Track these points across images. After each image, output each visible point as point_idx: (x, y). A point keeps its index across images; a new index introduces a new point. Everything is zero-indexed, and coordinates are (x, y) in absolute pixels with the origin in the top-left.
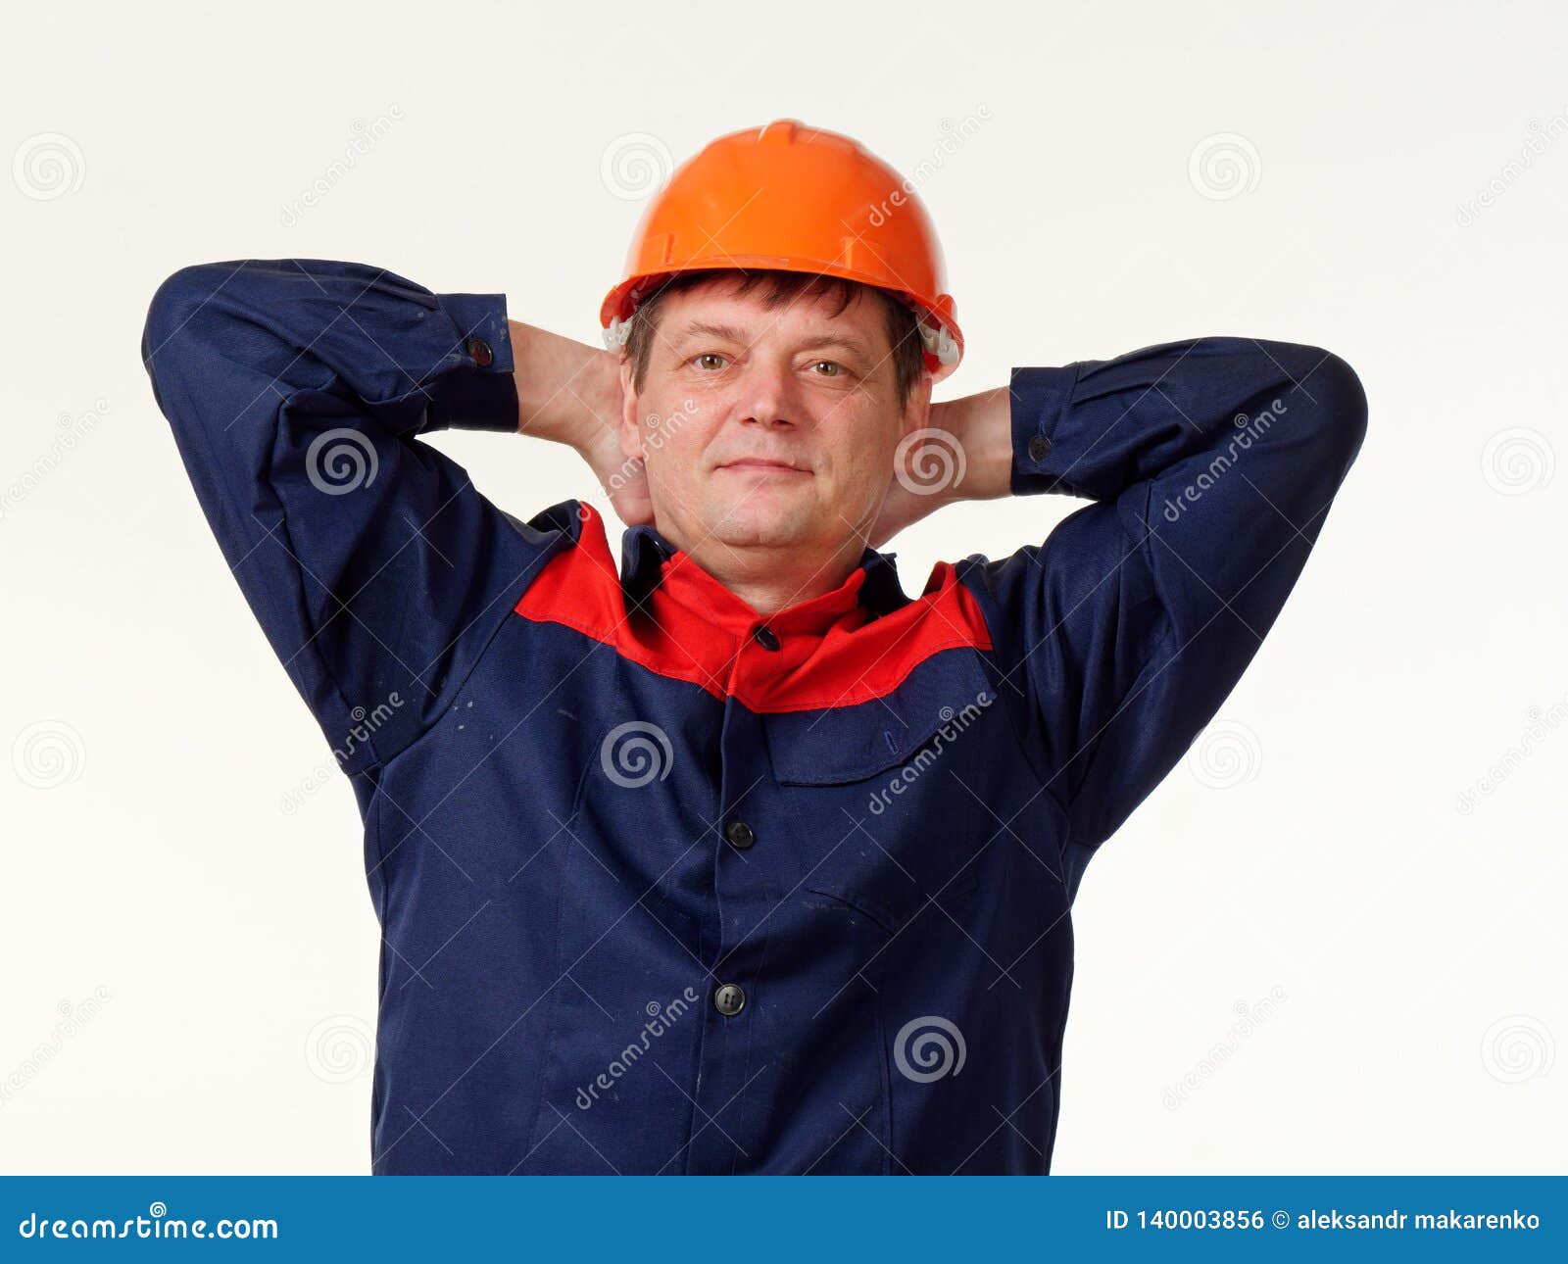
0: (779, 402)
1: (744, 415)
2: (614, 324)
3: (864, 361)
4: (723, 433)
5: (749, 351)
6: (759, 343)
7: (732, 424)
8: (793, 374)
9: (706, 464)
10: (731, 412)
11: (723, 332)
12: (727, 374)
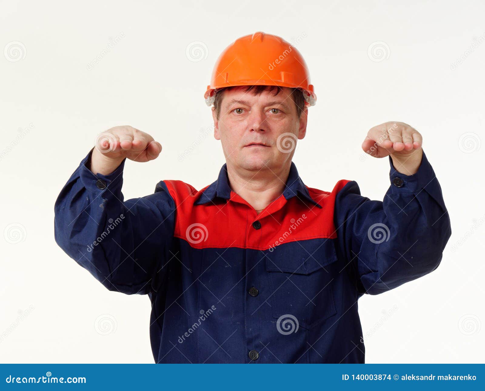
0: (260, 124)
1: (250, 129)
2: (208, 98)
3: (286, 108)
4: (245, 135)
5: (250, 107)
6: (253, 104)
7: (247, 132)
8: (264, 114)
9: (240, 145)
10: (247, 128)
11: (242, 102)
12: (244, 115)
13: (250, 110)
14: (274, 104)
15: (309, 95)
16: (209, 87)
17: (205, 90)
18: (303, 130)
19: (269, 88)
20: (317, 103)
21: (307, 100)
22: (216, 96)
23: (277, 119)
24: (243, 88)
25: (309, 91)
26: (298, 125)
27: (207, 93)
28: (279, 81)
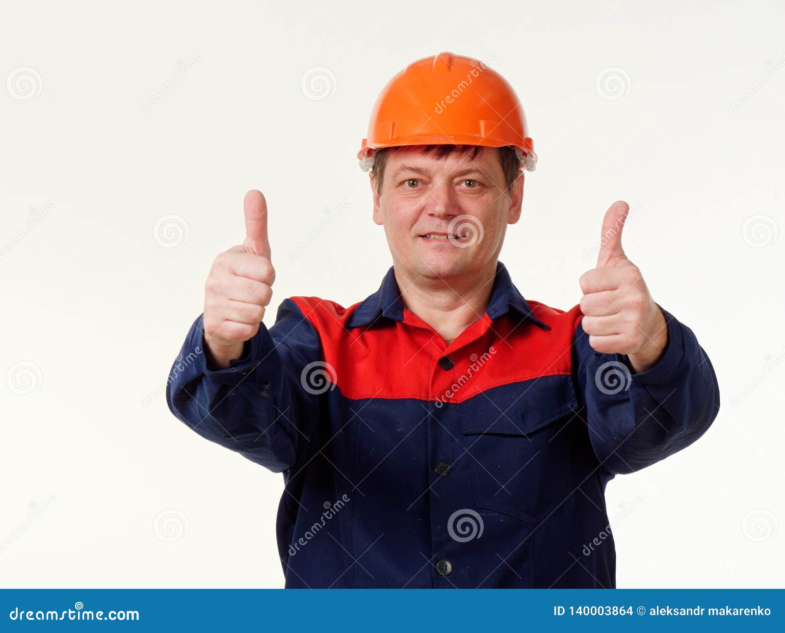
1: (430, 212)
2: (365, 158)
5: (430, 178)
6: (435, 174)
8: (453, 188)
11: (417, 170)
12: (420, 190)
13: (430, 183)
14: (469, 172)
15: (525, 154)
18: (516, 208)
21: (523, 162)
22: (376, 157)
23: (474, 196)
25: (525, 149)
27: (362, 151)
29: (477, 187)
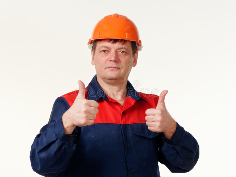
0: (115, 58)
1: (110, 60)
2: (90, 45)
3: (128, 51)
4: (107, 63)
5: (110, 50)
6: (112, 49)
7: (108, 62)
8: (117, 53)
9: (104, 67)
10: (108, 60)
11: (107, 47)
12: (107, 53)
13: (110, 51)
14: (122, 48)
15: (139, 45)
16: (90, 39)
17: (88, 41)
18: (135, 62)
19: (120, 40)
20: (143, 49)
21: (138, 47)
22: (94, 43)
23: (124, 56)
24: (107, 40)
25: (139, 43)
26: (133, 60)
27: (89, 42)
28: (125, 37)
29: (124, 53)
